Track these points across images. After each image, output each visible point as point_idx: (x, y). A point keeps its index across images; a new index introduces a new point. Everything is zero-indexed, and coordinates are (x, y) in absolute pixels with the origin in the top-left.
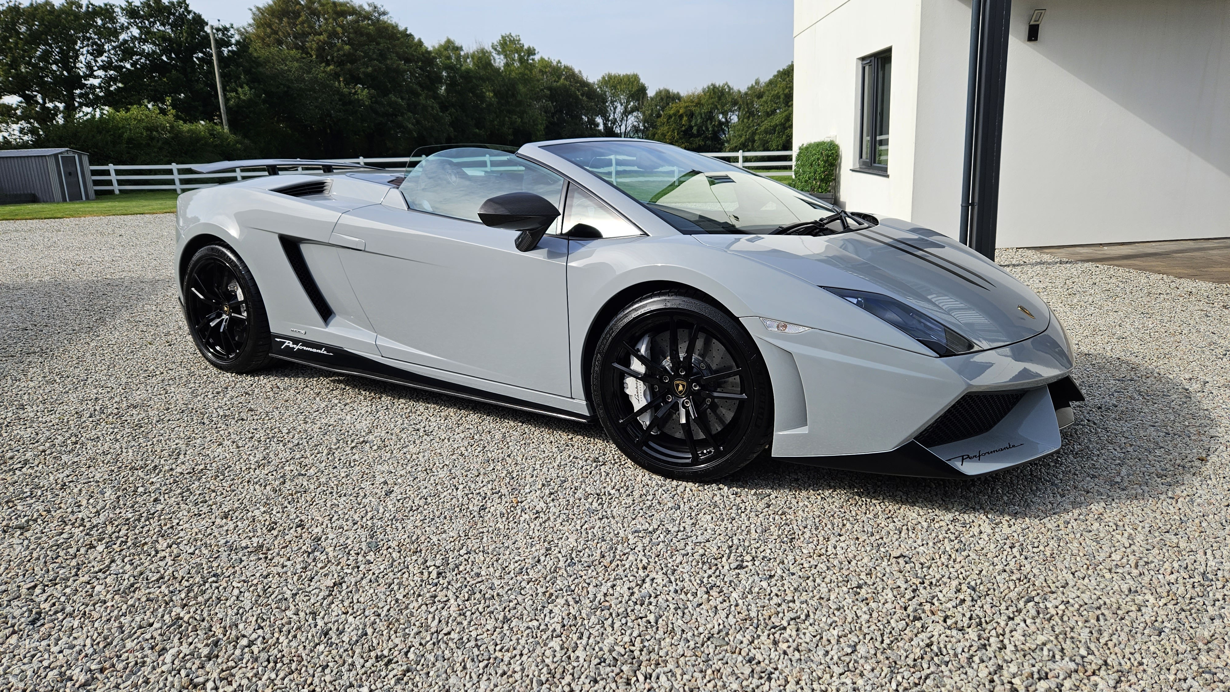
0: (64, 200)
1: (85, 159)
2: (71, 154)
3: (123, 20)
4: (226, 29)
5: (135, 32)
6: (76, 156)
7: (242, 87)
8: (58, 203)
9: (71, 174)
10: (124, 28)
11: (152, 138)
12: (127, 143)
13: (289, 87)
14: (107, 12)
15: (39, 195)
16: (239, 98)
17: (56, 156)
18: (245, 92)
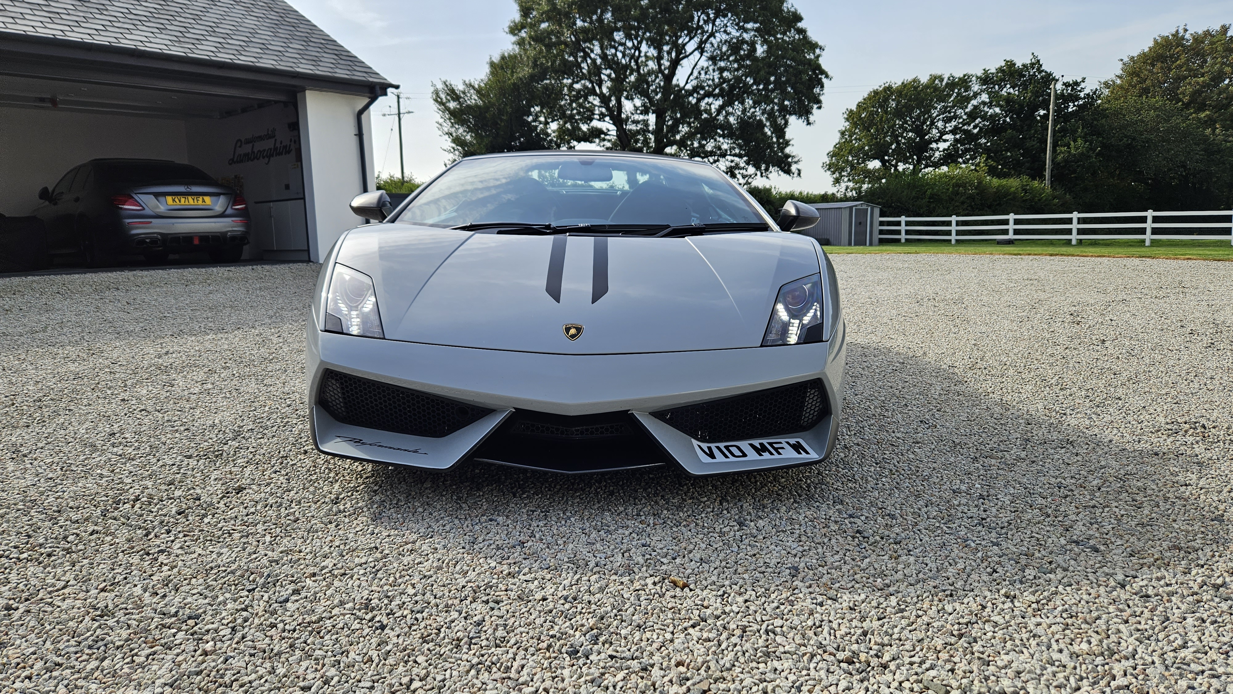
0: (850, 244)
1: (877, 211)
2: (864, 207)
3: (976, 88)
4: (1076, 83)
5: (985, 97)
6: (869, 209)
7: (1075, 141)
8: (844, 245)
9: (861, 224)
10: (976, 95)
11: (957, 193)
12: (930, 198)
13: (1134, 139)
14: (964, 82)
15: (832, 240)
16: (1069, 152)
17: (851, 208)
18: (1078, 146)
